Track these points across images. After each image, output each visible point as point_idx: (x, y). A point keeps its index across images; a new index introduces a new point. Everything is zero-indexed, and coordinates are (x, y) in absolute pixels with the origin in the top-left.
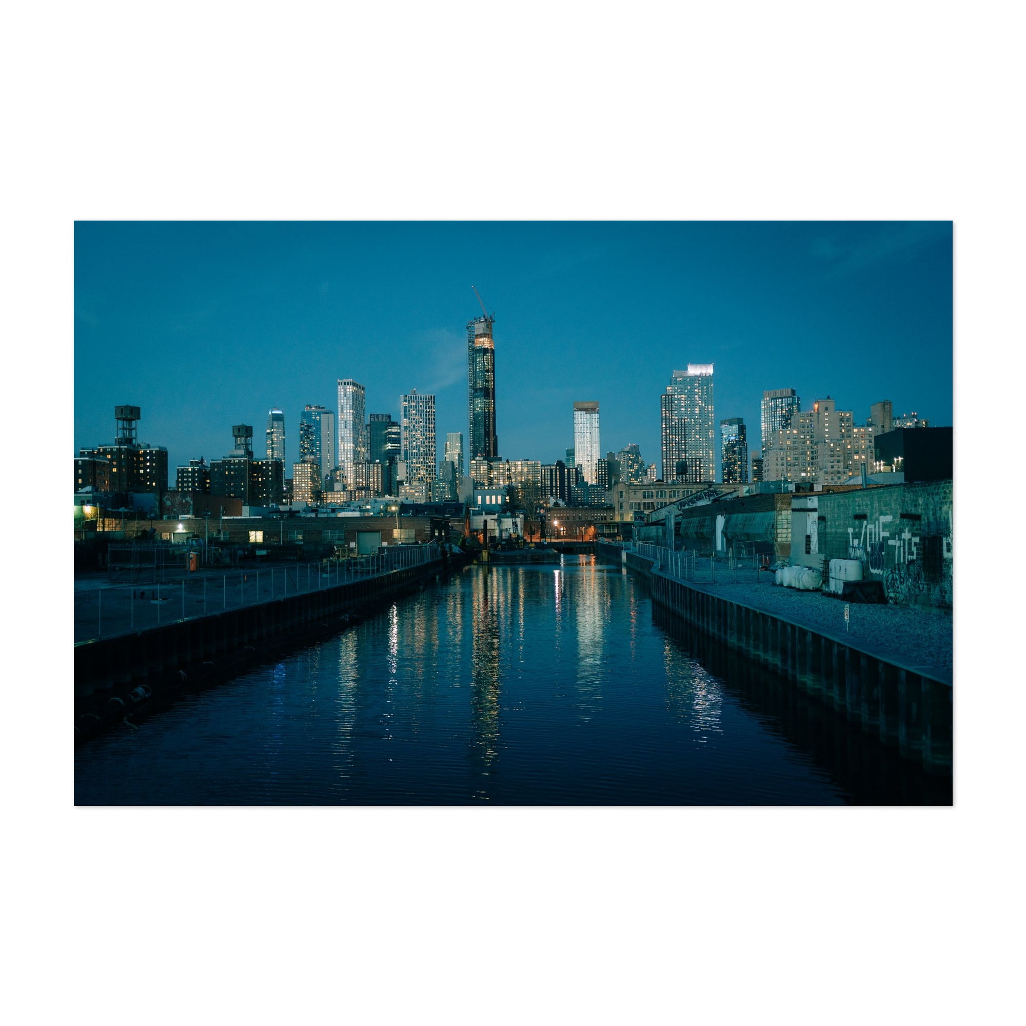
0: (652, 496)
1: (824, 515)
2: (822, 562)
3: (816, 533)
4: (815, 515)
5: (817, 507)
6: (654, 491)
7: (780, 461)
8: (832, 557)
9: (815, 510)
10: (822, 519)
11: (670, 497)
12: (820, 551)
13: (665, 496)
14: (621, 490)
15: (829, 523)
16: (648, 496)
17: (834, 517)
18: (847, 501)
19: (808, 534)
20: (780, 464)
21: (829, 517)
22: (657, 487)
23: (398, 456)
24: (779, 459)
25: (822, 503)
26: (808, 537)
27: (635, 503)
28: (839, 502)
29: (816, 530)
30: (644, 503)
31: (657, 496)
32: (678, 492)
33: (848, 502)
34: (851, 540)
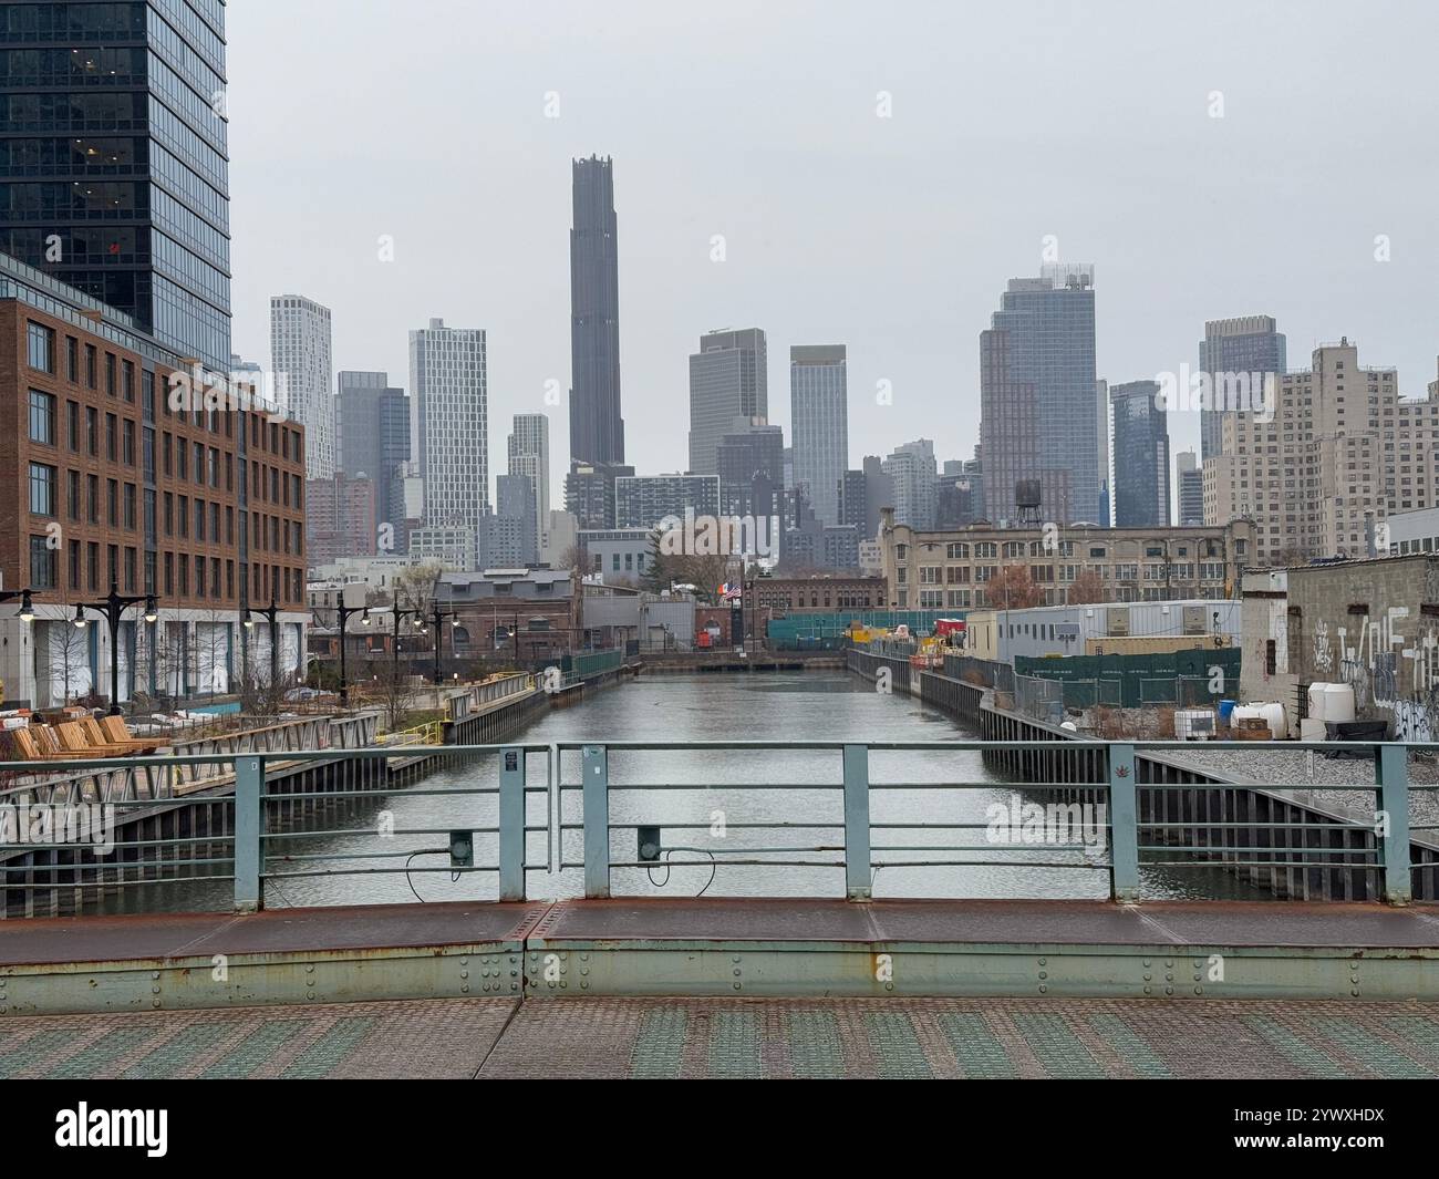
0: (966, 554)
1: (1298, 604)
2: (1296, 689)
3: (1285, 636)
4: (1283, 604)
5: (1285, 590)
6: (969, 543)
7: (1238, 479)
8: (1313, 679)
9: (1282, 595)
10: (1294, 612)
11: (1005, 556)
12: (1292, 670)
13: (994, 554)
14: (900, 543)
15: (1307, 618)
16: (958, 555)
17: (1315, 607)
18: (1335, 580)
19: (1272, 638)
20: (1238, 484)
21: (1306, 609)
22: (977, 536)
23: (405, 465)
24: (1238, 473)
25: (1294, 582)
26: (1271, 644)
27: (931, 570)
28: (1324, 582)
29: (1285, 631)
30: (950, 570)
31: (977, 556)
32: (1021, 546)
33: (1338, 581)
34: (1343, 648)
